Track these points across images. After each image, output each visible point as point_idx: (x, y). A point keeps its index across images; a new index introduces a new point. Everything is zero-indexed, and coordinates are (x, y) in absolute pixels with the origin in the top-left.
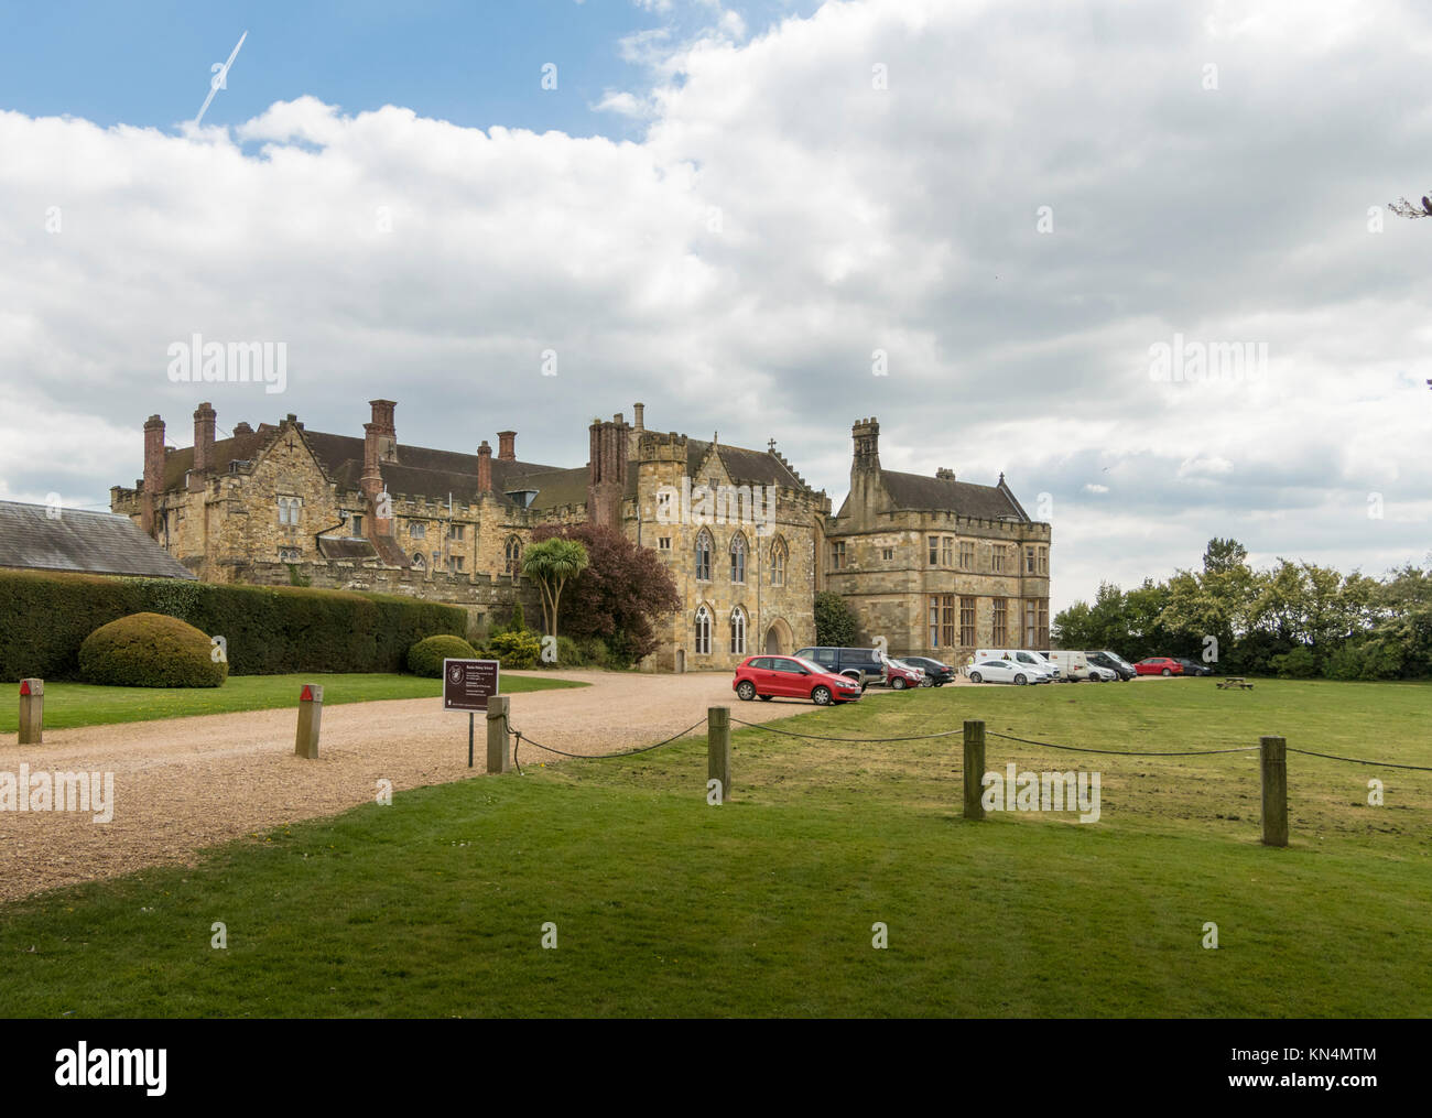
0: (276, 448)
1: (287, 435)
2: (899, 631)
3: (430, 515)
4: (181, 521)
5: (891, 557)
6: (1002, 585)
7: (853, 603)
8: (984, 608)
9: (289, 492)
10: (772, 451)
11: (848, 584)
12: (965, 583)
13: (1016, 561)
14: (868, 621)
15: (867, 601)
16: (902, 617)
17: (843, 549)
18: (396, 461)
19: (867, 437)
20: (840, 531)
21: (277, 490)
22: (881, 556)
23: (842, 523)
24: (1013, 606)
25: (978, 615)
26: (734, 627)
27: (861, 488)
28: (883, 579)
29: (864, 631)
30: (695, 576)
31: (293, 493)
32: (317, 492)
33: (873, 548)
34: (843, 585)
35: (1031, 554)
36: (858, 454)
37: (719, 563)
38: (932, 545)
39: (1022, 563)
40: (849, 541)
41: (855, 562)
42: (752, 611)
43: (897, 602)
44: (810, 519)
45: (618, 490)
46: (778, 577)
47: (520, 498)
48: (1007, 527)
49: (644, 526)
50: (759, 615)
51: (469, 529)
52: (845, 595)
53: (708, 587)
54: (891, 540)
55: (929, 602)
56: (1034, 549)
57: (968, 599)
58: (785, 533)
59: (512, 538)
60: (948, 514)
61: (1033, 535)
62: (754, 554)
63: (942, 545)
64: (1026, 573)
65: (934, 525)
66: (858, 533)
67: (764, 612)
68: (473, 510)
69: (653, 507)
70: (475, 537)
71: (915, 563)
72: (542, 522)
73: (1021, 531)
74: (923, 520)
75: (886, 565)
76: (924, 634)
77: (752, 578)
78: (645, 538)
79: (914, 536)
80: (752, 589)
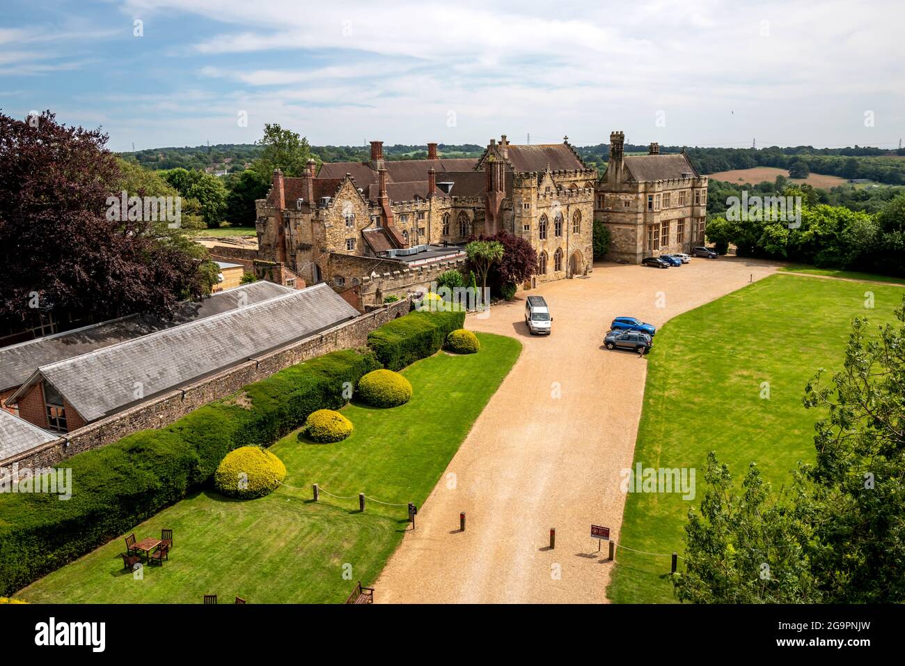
1: (346, 185)
2: (632, 243)
3: (409, 210)
4: (298, 225)
5: (628, 206)
6: (682, 212)
7: (608, 227)
8: (673, 227)
10: (566, 143)
11: (607, 217)
12: (665, 215)
13: (690, 199)
14: (616, 237)
15: (615, 227)
16: (633, 236)
17: (604, 199)
19: (617, 142)
22: (624, 205)
23: (604, 186)
24: (688, 221)
25: (670, 230)
26: (556, 259)
27: (614, 168)
28: (624, 216)
29: (614, 242)
30: (539, 238)
31: (350, 213)
32: (361, 210)
33: (620, 200)
34: (605, 217)
35: (697, 194)
36: (614, 151)
37: (550, 229)
38: (650, 199)
39: (693, 199)
40: (607, 195)
41: (609, 206)
42: (564, 250)
43: (631, 228)
44: (591, 197)
45: (501, 196)
46: (577, 230)
47: (445, 188)
48: (686, 182)
49: (516, 219)
50: (568, 251)
51: (426, 214)
52: (604, 223)
53: (545, 242)
54: (629, 197)
55: (647, 229)
56: (699, 191)
57: (666, 223)
58: (580, 207)
59: (445, 214)
60: (659, 183)
61: (699, 184)
62: (565, 221)
63: (655, 200)
64: (695, 204)
65: (652, 189)
66: (612, 192)
67: (570, 249)
68: (428, 204)
69: (521, 210)
70: (429, 217)
71: (641, 209)
72: (459, 204)
73: (694, 183)
74: (646, 187)
75: (626, 209)
76: (644, 245)
77: (565, 233)
78: (517, 225)
79: (641, 196)
80: (564, 239)
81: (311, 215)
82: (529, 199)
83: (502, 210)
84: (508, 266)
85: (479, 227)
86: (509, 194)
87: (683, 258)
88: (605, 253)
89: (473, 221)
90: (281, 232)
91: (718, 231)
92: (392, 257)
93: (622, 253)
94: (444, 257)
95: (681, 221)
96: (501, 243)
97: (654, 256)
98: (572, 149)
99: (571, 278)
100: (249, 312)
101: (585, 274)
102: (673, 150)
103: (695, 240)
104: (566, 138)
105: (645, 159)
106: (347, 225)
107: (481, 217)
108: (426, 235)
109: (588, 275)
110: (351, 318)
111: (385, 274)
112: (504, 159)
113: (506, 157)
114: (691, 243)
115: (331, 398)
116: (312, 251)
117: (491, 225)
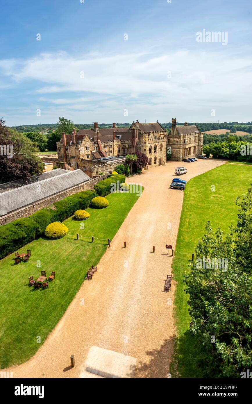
0: (85, 139)
2: (179, 155)
3: (107, 145)
4: (70, 150)
8: (192, 149)
10: (157, 122)
12: (189, 145)
14: (174, 152)
15: (174, 149)
16: (179, 152)
19: (174, 122)
23: (170, 136)
24: (197, 147)
26: (155, 160)
27: (173, 130)
28: (176, 146)
29: (173, 154)
30: (149, 153)
31: (88, 146)
32: (91, 145)
33: (175, 141)
34: (170, 146)
35: (200, 138)
37: (152, 150)
40: (171, 139)
41: (172, 143)
42: (157, 157)
43: (179, 150)
44: (166, 140)
45: (136, 140)
46: (161, 150)
47: (118, 137)
48: (196, 134)
49: (141, 147)
50: (158, 157)
51: (112, 146)
53: (151, 155)
54: (178, 140)
55: (184, 150)
57: (190, 148)
58: (162, 143)
59: (119, 146)
60: (187, 135)
61: (200, 135)
62: (157, 148)
63: (186, 140)
64: (199, 141)
65: (185, 137)
66: (172, 138)
67: (159, 156)
68: (113, 143)
69: (143, 144)
70: (113, 147)
71: (182, 143)
72: (123, 143)
73: (199, 135)
74: (183, 136)
75: (177, 144)
76: (183, 155)
77: (157, 152)
78: (142, 149)
79: (182, 139)
80: (157, 153)
81: (75, 147)
82: (146, 141)
83: (137, 144)
84: (139, 162)
85: (129, 150)
86: (139, 139)
87: (195, 159)
88: (170, 158)
89: (128, 148)
90: (65, 152)
91: (207, 150)
92: (102, 160)
93: (176, 158)
94: (118, 160)
95: (195, 147)
96: (137, 155)
97: (186, 159)
98: (159, 124)
99: (159, 166)
100: (55, 179)
101: (164, 165)
102: (192, 124)
103: (199, 153)
104: (157, 121)
105: (183, 127)
106: (87, 150)
107: (130, 147)
108: (112, 153)
109: (165, 165)
110: (89, 180)
111: (99, 166)
112: (137, 128)
113: (138, 127)
114: (198, 154)
115: (82, 206)
116: (75, 159)
117: (133, 149)
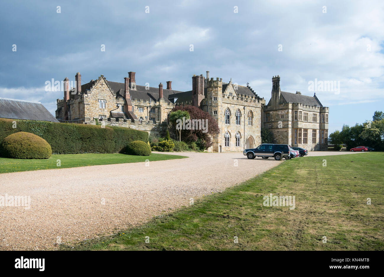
0: (98, 85)
1: (101, 81)
2: (285, 139)
3: (144, 105)
4: (73, 108)
5: (283, 117)
6: (315, 126)
7: (272, 131)
9: (102, 99)
10: (248, 86)
11: (271, 126)
12: (305, 125)
13: (319, 119)
14: (276, 136)
15: (276, 131)
16: (286, 135)
17: (269, 115)
18: (136, 90)
19: (276, 82)
20: (268, 110)
21: (98, 98)
22: (281, 117)
23: (269, 107)
24: (318, 132)
25: (308, 135)
26: (237, 138)
27: (275, 97)
29: (275, 139)
30: (225, 123)
31: (103, 99)
32: (110, 99)
33: (278, 114)
34: (269, 126)
36: (274, 86)
37: (232, 119)
38: (296, 114)
39: (321, 119)
40: (271, 113)
41: (273, 119)
42: (242, 134)
43: (285, 130)
46: (250, 123)
48: (317, 108)
49: (209, 108)
50: (244, 136)
51: (156, 109)
52: (269, 129)
53: (229, 126)
54: (283, 112)
55: (294, 131)
56: (324, 115)
57: (305, 130)
58: (253, 109)
60: (300, 104)
61: (324, 111)
62: (243, 116)
63: (298, 114)
64: (322, 122)
65: (296, 108)
66: (274, 110)
67: (246, 134)
68: (157, 104)
69: (212, 100)
70: (158, 111)
71: (290, 119)
73: (320, 110)
74: (293, 106)
75: (282, 119)
76: (292, 140)
77: (242, 123)
79: (290, 111)
80: (242, 127)
82: (217, 94)
83: (203, 103)
86: (206, 95)
98: (251, 90)
